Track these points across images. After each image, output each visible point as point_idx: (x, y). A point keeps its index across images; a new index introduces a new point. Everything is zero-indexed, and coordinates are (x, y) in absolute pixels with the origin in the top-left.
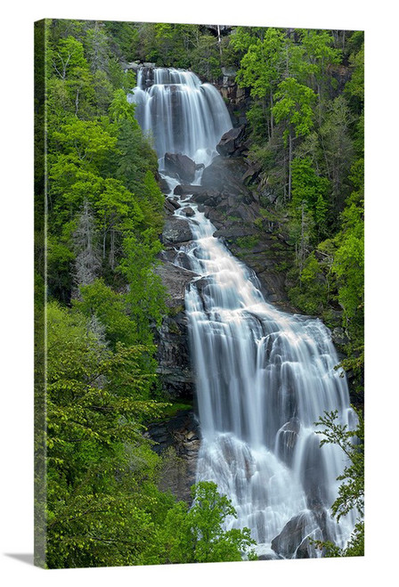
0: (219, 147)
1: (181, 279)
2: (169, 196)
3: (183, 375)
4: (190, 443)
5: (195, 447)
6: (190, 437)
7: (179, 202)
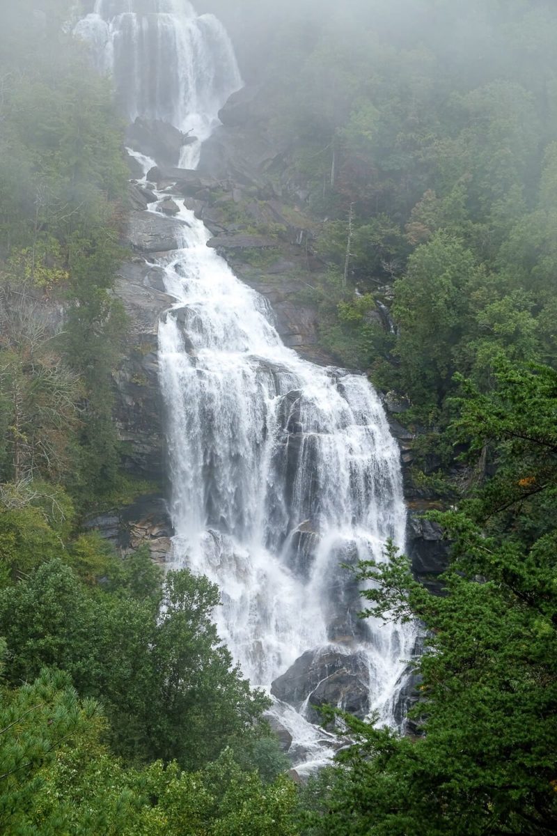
0: (222, 114)
1: (153, 305)
2: (139, 181)
3: (149, 444)
4: (155, 541)
5: (162, 546)
6: (155, 531)
7: (155, 192)
